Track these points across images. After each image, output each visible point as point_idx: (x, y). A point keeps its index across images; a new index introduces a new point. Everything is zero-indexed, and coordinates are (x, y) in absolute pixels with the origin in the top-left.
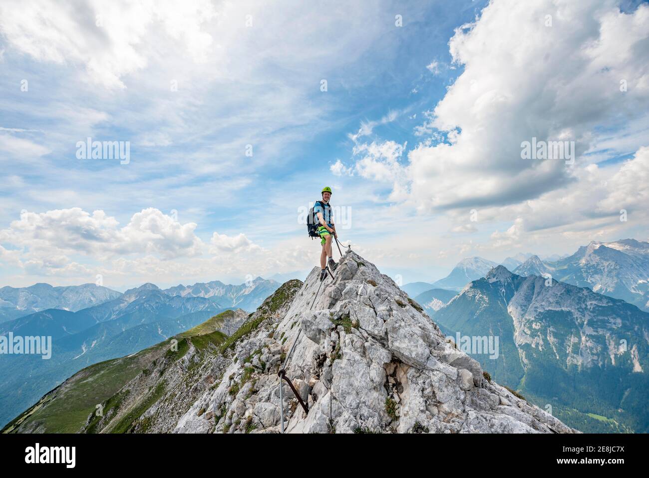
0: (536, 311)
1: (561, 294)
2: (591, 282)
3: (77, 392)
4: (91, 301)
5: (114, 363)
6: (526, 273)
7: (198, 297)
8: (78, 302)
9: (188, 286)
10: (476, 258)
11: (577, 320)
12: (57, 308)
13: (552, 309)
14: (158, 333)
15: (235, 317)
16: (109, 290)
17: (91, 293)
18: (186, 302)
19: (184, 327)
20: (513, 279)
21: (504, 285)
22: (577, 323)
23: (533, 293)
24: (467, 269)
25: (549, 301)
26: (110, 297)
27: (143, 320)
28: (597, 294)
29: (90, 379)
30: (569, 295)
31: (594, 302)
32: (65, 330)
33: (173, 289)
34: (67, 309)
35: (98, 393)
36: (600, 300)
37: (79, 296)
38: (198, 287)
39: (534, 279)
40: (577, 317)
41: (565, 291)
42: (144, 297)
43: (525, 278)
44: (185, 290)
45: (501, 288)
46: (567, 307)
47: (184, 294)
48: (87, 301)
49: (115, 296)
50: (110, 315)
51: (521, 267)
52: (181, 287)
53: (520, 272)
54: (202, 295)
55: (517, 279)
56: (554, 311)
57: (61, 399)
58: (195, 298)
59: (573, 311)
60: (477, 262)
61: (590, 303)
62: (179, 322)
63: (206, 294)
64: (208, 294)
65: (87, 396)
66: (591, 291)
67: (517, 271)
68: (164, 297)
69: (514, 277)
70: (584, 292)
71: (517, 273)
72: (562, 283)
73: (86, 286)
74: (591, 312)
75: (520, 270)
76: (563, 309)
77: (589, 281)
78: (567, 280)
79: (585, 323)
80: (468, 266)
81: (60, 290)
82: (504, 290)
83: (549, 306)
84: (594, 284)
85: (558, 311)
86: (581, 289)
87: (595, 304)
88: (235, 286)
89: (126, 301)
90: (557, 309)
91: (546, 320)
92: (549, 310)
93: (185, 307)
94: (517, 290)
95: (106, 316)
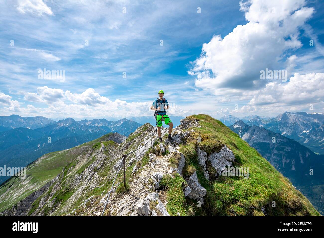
0: (254, 142)
1: (266, 135)
2: (281, 131)
3: (44, 164)
4: (41, 125)
5: (59, 153)
6: (252, 124)
7: (94, 126)
8: (34, 125)
9: (89, 120)
10: (230, 116)
11: (271, 147)
12: (24, 127)
13: (261, 141)
14: (75, 141)
15: (114, 136)
16: (50, 120)
17: (41, 121)
18: (89, 128)
19: (88, 139)
20: (245, 127)
21: (241, 129)
22: (271, 148)
23: (254, 133)
24: (225, 120)
25: (260, 138)
26: (50, 123)
27: (68, 135)
28: (282, 136)
29: (49, 159)
30: (270, 136)
31: (280, 140)
32: (29, 138)
33: (82, 121)
34: (29, 128)
35: (53, 165)
36: (283, 139)
37: (35, 122)
38: (94, 121)
39: (255, 127)
40: (271, 146)
41: (268, 134)
42: (68, 124)
43: (251, 127)
44: (88, 122)
45: (239, 130)
46: (268, 141)
47: (87, 124)
48: (39, 125)
49: (53, 123)
50: (51, 132)
51: (251, 122)
52: (86, 121)
53: (250, 124)
54: (96, 125)
55: (247, 127)
56: (261, 142)
57: (37, 166)
58: (93, 126)
59: (270, 143)
60: (230, 118)
61: (278, 140)
62: (85, 137)
63: (99, 125)
64: (100, 125)
65: (49, 165)
66: (280, 135)
67: (248, 123)
68: (78, 125)
69: (246, 126)
70: (276, 135)
71: (248, 124)
72: (268, 130)
73: (38, 117)
74: (278, 144)
75: (250, 123)
76: (266, 141)
77: (280, 130)
78: (270, 129)
79: (275, 148)
80: (226, 119)
81: (25, 118)
82: (240, 131)
83: (259, 140)
84: (283, 131)
85: (263, 142)
86: (276, 133)
87: (281, 140)
88: (113, 122)
89: (58, 126)
90: (263, 141)
91: (257, 146)
92: (259, 142)
93: (88, 130)
94: (247, 132)
95: (49, 132)
